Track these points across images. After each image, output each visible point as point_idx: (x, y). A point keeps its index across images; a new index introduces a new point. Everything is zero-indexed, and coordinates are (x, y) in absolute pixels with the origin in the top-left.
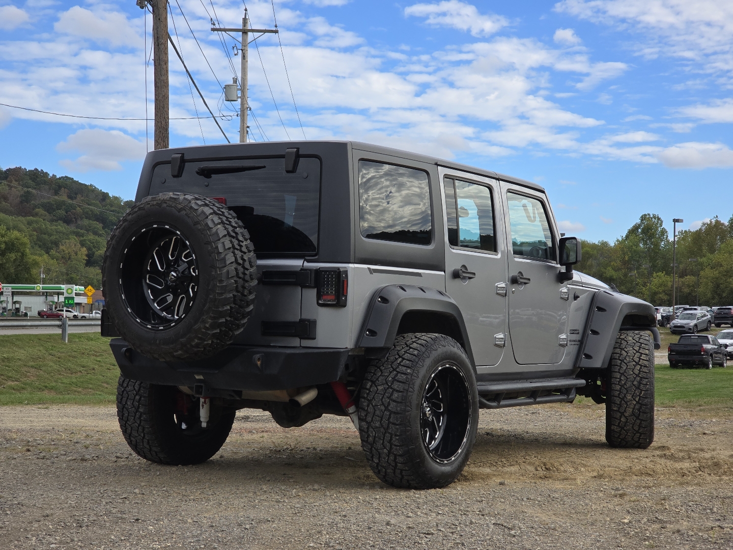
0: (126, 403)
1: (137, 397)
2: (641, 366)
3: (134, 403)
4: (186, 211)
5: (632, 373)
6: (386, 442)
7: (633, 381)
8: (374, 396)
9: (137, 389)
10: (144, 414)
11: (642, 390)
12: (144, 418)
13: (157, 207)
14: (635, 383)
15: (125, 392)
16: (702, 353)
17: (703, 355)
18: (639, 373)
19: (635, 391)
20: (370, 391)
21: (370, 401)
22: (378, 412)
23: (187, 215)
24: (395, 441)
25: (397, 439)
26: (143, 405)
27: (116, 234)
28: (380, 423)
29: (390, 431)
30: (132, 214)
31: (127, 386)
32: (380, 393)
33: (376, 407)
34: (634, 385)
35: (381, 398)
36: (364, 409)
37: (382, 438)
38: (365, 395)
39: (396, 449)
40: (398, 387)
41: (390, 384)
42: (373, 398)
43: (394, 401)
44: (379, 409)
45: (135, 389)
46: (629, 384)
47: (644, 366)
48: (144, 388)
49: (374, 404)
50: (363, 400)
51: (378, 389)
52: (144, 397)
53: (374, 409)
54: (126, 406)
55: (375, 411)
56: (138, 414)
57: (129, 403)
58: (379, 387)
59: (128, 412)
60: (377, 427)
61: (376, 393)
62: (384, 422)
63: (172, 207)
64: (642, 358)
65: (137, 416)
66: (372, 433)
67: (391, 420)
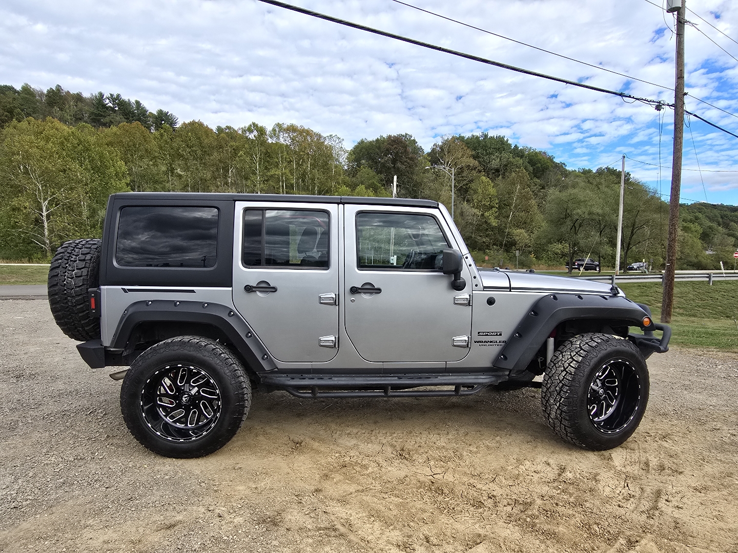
2: (567, 372)
5: (557, 378)
7: (556, 387)
11: (562, 397)
14: (557, 388)
18: (563, 380)
19: (557, 396)
34: (556, 390)
46: (552, 389)
47: (570, 374)
64: (571, 364)
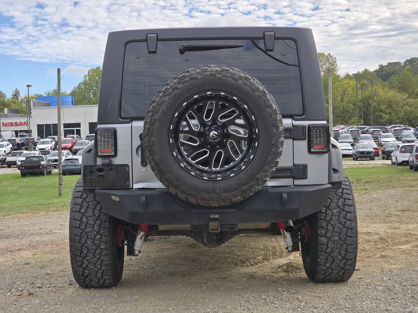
0: (86, 242)
1: (98, 237)
3: (95, 242)
4: (243, 80)
6: (342, 251)
8: (331, 217)
9: (96, 230)
10: (105, 249)
12: (105, 253)
13: (212, 77)
15: (84, 233)
16: (41, 167)
17: (41, 168)
20: (326, 214)
21: (329, 222)
22: (336, 229)
23: (244, 84)
24: (350, 249)
25: (352, 248)
26: (103, 242)
27: (166, 100)
28: (339, 237)
29: (347, 242)
30: (183, 84)
31: (86, 227)
32: (336, 215)
33: (334, 226)
35: (337, 218)
36: (324, 228)
37: (339, 248)
38: (323, 218)
39: (350, 255)
40: (349, 210)
41: (342, 208)
42: (331, 219)
43: (349, 220)
44: (337, 227)
45: (94, 230)
48: (104, 228)
49: (332, 223)
50: (321, 221)
51: (333, 213)
52: (105, 236)
53: (333, 227)
54: (86, 245)
55: (334, 228)
56: (98, 251)
57: (89, 242)
58: (333, 211)
59: (88, 249)
60: (336, 241)
61: (332, 215)
62: (343, 236)
63: (228, 77)
65: (98, 252)
66: (331, 245)
67: (348, 234)
